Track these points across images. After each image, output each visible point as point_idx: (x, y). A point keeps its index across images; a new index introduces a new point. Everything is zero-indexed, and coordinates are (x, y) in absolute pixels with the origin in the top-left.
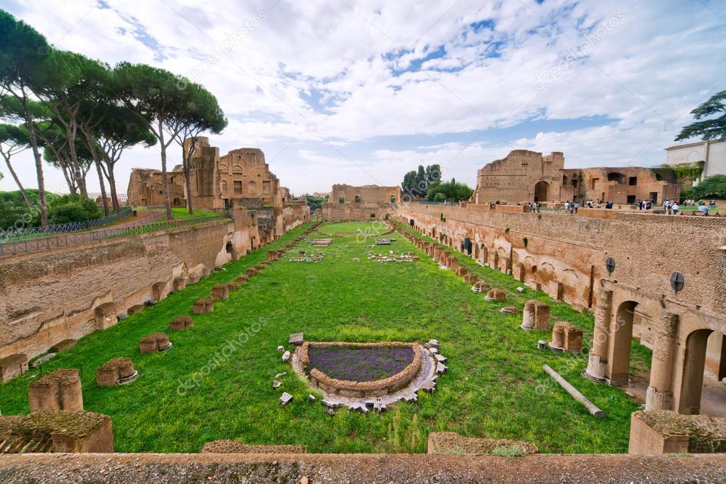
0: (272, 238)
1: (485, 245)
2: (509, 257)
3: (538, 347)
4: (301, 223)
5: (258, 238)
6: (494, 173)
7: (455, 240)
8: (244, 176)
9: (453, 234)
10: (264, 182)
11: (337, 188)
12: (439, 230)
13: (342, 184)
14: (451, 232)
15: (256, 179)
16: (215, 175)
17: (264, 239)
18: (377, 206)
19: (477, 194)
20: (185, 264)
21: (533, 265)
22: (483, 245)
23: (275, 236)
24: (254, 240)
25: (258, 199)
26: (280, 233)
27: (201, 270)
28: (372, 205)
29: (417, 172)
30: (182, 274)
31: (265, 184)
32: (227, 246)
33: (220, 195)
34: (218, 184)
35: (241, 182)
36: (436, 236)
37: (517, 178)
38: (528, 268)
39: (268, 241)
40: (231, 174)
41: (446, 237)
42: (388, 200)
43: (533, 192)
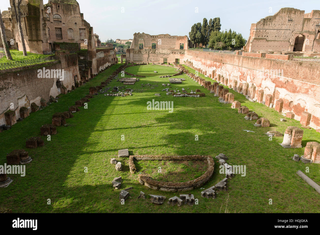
0: (90, 77)
1: (255, 84)
2: (272, 94)
3: (294, 159)
4: (110, 64)
5: (79, 76)
6: (266, 27)
7: (231, 81)
8: (64, 23)
9: (229, 75)
10: (80, 29)
11: (137, 36)
12: (218, 73)
13: (141, 33)
14: (228, 74)
15: (73, 27)
16: (42, 22)
17: (83, 77)
18: (169, 52)
19: (251, 44)
20: (27, 97)
21: (290, 101)
22: (253, 85)
23: (92, 75)
24: (76, 78)
25: (76, 43)
26: (94, 73)
27: (39, 101)
28: (165, 51)
29: (202, 24)
30: (25, 105)
31: (82, 31)
32: (57, 82)
33: (47, 40)
34: (44, 30)
35: (61, 28)
36: (215, 77)
37: (283, 32)
38: (286, 103)
39: (87, 79)
40: (52, 21)
41: (223, 78)
42: (177, 47)
43: (293, 43)
